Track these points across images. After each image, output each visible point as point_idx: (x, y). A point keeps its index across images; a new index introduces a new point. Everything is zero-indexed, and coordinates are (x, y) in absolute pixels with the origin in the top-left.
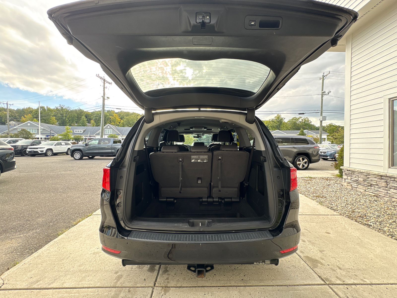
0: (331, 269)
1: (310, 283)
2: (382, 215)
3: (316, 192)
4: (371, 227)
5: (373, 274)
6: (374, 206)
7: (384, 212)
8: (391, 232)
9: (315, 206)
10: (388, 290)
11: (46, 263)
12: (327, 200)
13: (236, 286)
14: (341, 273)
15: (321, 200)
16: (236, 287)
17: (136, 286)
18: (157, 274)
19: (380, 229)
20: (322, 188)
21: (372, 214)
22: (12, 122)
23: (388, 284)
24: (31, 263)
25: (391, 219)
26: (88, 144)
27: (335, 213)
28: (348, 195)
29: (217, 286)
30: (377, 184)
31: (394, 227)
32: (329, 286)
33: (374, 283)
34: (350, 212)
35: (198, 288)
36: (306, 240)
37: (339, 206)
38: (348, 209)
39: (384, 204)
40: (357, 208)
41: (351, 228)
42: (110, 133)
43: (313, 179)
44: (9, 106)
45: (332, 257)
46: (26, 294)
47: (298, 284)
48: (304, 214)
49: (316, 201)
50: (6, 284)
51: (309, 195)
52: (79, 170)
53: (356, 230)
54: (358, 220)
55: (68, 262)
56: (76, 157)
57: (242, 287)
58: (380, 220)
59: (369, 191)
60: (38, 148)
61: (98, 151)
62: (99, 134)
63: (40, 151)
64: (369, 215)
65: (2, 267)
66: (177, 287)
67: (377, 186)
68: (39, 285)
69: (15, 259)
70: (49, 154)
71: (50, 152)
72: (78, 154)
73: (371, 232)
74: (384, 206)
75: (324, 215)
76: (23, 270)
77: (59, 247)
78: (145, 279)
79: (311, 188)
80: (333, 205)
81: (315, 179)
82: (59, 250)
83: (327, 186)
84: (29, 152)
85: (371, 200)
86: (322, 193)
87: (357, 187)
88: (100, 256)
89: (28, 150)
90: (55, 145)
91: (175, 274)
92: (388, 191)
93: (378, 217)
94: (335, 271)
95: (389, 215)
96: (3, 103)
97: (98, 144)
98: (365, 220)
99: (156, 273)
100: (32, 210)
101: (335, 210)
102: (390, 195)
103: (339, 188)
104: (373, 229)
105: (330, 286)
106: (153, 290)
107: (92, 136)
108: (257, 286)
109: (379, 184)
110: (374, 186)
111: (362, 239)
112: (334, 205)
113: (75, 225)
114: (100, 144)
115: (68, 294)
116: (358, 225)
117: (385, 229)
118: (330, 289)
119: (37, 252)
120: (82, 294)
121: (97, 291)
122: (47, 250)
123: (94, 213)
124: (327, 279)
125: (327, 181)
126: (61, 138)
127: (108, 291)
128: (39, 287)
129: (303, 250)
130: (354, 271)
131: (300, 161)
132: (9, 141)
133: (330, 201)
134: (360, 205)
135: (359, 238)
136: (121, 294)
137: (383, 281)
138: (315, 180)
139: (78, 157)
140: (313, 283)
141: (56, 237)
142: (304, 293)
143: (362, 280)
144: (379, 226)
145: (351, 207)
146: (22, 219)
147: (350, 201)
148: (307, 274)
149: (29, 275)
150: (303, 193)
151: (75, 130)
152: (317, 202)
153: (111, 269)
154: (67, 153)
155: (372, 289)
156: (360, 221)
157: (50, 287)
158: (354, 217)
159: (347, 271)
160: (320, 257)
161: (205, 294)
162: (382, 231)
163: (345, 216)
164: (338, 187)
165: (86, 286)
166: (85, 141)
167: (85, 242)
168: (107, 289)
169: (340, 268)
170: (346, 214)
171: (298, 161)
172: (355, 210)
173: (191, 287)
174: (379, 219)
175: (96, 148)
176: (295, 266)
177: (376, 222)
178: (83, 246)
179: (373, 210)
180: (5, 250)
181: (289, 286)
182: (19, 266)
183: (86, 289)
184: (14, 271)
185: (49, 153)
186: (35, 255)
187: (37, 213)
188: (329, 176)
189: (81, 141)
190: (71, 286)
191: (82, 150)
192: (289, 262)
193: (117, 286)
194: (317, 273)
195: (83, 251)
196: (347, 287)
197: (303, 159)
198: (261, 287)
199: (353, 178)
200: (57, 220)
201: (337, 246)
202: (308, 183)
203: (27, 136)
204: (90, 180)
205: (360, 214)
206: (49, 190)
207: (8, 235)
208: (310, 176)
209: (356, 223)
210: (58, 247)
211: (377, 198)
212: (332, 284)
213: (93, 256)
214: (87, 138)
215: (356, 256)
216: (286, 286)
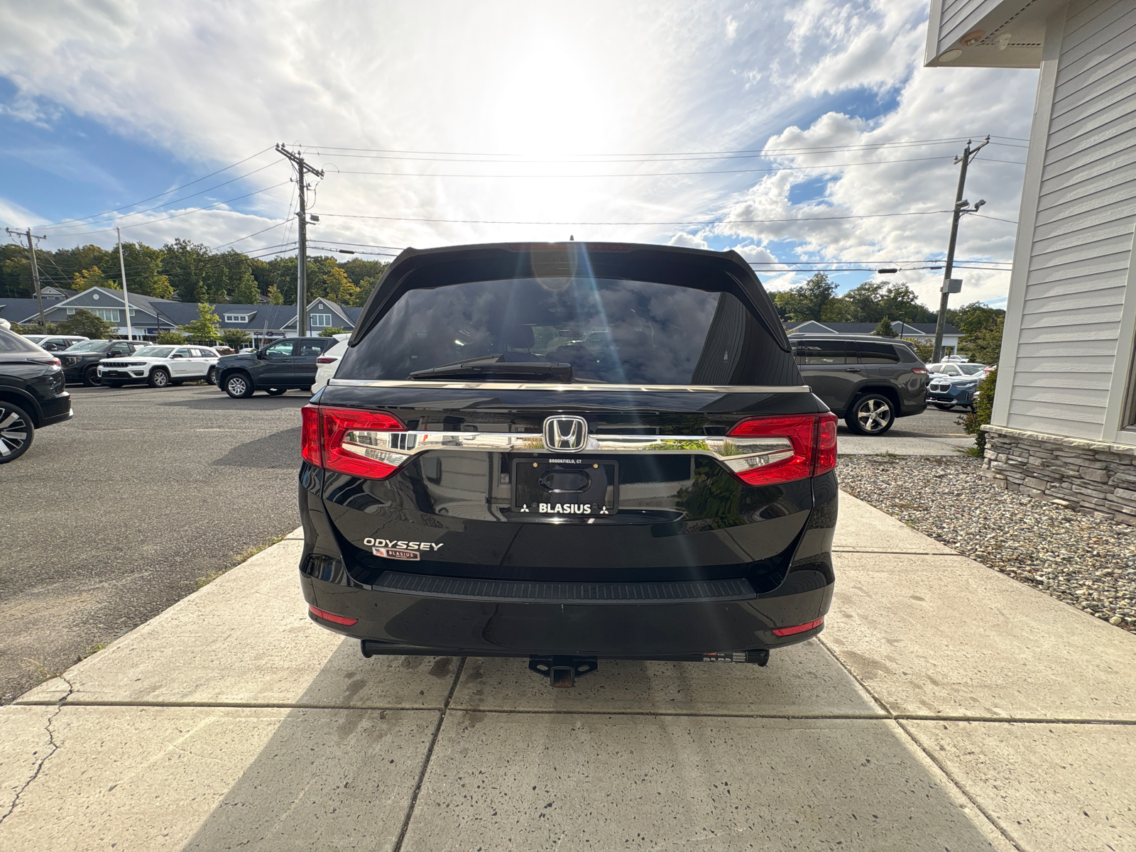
0: (911, 682)
1: (850, 713)
2: (1078, 557)
3: (902, 495)
4: (1040, 586)
5: (1021, 699)
6: (1059, 534)
7: (1087, 549)
8: (1093, 600)
9: (895, 529)
10: (1052, 735)
11: (171, 649)
12: (931, 516)
13: (654, 714)
14: (934, 693)
15: (914, 517)
16: (654, 716)
17: (400, 706)
18: (452, 682)
19: (1063, 592)
20: (921, 483)
21: (1051, 554)
22: (50, 291)
23: (1057, 721)
24: (134, 647)
25: (1101, 567)
26: (263, 353)
27: (947, 550)
28: (991, 504)
29: (605, 713)
30: (1080, 475)
31: (1106, 588)
32: (897, 722)
33: (1018, 717)
34: (990, 548)
35: (558, 715)
36: (853, 614)
37: (962, 533)
38: (986, 539)
39: (1091, 528)
40: (1011, 538)
41: (983, 587)
42: (325, 325)
43: (897, 461)
44: (34, 241)
45: (917, 656)
46: (127, 714)
47: (816, 713)
48: (858, 549)
49: (897, 517)
50: (78, 691)
51: (881, 501)
52: (244, 426)
53: (997, 594)
54: (1008, 569)
55: (228, 648)
56: (234, 390)
57: (671, 717)
58: (1071, 569)
59: (1054, 494)
60: (126, 365)
61: (293, 375)
62: (293, 327)
63: (133, 371)
64: (1041, 555)
65: (64, 655)
66: (504, 712)
67: (1078, 482)
68: (158, 696)
69: (95, 637)
70: (159, 381)
71: (161, 376)
72: (238, 381)
73: (1038, 599)
74: (1090, 534)
75: (915, 554)
76: (116, 662)
77: (203, 613)
78: (422, 691)
79: (889, 484)
80: (944, 528)
81: (906, 459)
82: (202, 621)
83: (936, 480)
84: (104, 374)
85: (1054, 517)
86: (918, 496)
87: (1020, 482)
88: (307, 637)
89: (101, 368)
90: (175, 356)
91: (500, 683)
92: (1108, 495)
93: (1067, 561)
94: (919, 687)
95: (1098, 558)
96: (18, 234)
97: (292, 355)
98: (1028, 568)
99: (450, 679)
100: (126, 525)
101: (948, 542)
102: (1111, 505)
103: (970, 485)
104: (1044, 593)
105: (900, 720)
106: (443, 716)
107: (277, 334)
108: (709, 715)
109: (1085, 473)
110: (1069, 481)
111: (1008, 616)
112: (949, 528)
113: (239, 564)
114: (300, 355)
115: (231, 719)
116: (1005, 580)
117: (1077, 592)
118: (900, 728)
119: (148, 622)
120: (265, 719)
121: (301, 713)
122: (172, 619)
123: (290, 536)
124: (895, 706)
125: (937, 467)
126: (188, 336)
127: (329, 716)
128: (160, 700)
129: (841, 638)
130: (970, 689)
131: (868, 410)
132: (46, 342)
133: (937, 519)
134: (1023, 529)
135: (1001, 613)
136: (361, 722)
137: (1046, 715)
138: (904, 462)
139: (241, 391)
140: (857, 713)
141: (191, 589)
142: (830, 735)
143: (989, 710)
144: (1065, 586)
145: (994, 534)
146: (104, 546)
147: (993, 520)
148: (843, 693)
149: (133, 673)
150: (865, 495)
151: (226, 315)
152: (900, 521)
153: (335, 666)
154: (207, 380)
155: (1010, 732)
156: (1013, 571)
157: (186, 700)
158: (999, 562)
159: (952, 689)
160: (885, 654)
161: (574, 730)
162: (1070, 596)
163: (973, 558)
164: (966, 482)
165: (276, 702)
166: (257, 347)
167: (268, 604)
168: (326, 710)
169: (935, 683)
170: (977, 553)
171: (861, 411)
172: (1003, 544)
173: (538, 712)
174: (1068, 568)
175: (289, 367)
176: (814, 674)
177: (1058, 573)
178: (264, 614)
179: (1055, 543)
180: (65, 617)
181: (793, 717)
182: (106, 654)
183: (275, 708)
184: (94, 664)
185: (160, 379)
186: (144, 629)
187: (139, 531)
188: (947, 451)
189: (246, 346)
190: (239, 702)
191: (251, 372)
192: (800, 663)
193: (351, 704)
194: (872, 692)
195: (264, 624)
196: (946, 724)
197: (877, 405)
198: (719, 718)
199: (1014, 457)
200: (192, 550)
201: (938, 629)
202: (883, 470)
203: (94, 329)
204: (275, 451)
205: (1015, 553)
206: (167, 475)
207: (70, 582)
208: (890, 452)
209: (1001, 575)
210: (200, 613)
211: (1073, 513)
212: (905, 716)
213: (290, 636)
214: (261, 339)
215: (983, 656)
216: (785, 717)
